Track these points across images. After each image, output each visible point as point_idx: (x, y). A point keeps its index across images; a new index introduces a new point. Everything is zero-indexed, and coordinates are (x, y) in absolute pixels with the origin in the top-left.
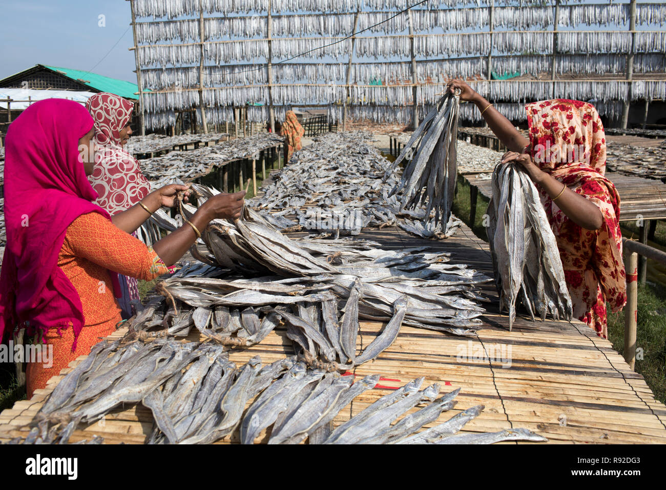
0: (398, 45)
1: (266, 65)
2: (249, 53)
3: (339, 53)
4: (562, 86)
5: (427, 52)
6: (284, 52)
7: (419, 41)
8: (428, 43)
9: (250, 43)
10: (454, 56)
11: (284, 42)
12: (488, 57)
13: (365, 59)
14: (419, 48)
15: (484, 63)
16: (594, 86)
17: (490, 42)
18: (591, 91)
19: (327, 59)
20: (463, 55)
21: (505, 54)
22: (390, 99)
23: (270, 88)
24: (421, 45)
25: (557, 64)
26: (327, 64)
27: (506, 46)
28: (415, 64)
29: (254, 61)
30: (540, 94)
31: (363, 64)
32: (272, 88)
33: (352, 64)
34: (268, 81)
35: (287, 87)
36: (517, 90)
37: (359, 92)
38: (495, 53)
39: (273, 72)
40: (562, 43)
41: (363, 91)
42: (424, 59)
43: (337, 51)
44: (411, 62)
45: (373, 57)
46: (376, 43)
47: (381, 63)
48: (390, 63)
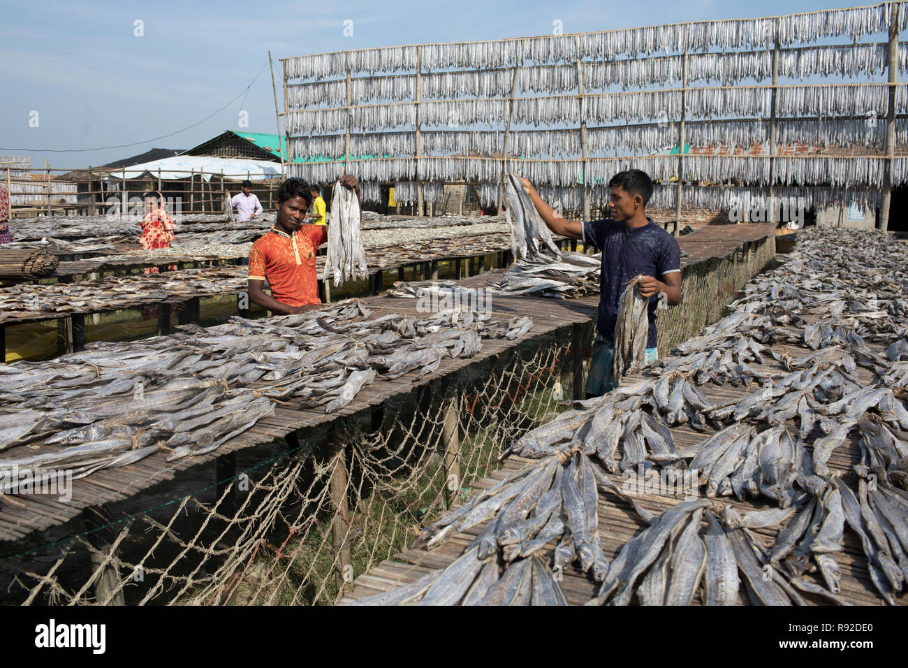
0: (563, 108)
1: (414, 133)
2: (395, 119)
3: (493, 119)
4: (783, 163)
5: (598, 117)
6: (432, 118)
7: (589, 103)
8: (601, 104)
9: (396, 107)
10: (634, 122)
11: (432, 105)
12: (680, 123)
13: (524, 126)
14: (588, 112)
15: (676, 130)
16: (832, 164)
17: (680, 103)
18: (827, 171)
19: (479, 126)
20: (646, 121)
21: (702, 118)
22: (552, 178)
23: (416, 160)
24: (591, 108)
25: (778, 132)
26: (482, 132)
27: (702, 108)
28: (584, 132)
29: (399, 129)
30: (751, 174)
31: (523, 132)
32: (419, 161)
33: (511, 132)
34: (415, 154)
35: (435, 159)
36: (719, 168)
37: (516, 168)
38: (689, 117)
39: (421, 141)
40: (781, 101)
41: (520, 166)
42: (595, 125)
43: (491, 117)
44: (580, 130)
45: (533, 123)
46: (536, 105)
47: (544, 131)
48: (555, 131)
